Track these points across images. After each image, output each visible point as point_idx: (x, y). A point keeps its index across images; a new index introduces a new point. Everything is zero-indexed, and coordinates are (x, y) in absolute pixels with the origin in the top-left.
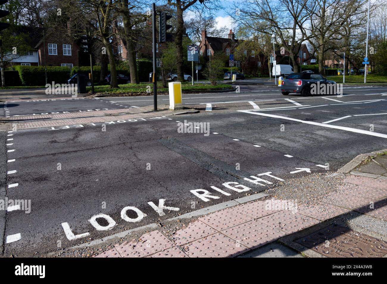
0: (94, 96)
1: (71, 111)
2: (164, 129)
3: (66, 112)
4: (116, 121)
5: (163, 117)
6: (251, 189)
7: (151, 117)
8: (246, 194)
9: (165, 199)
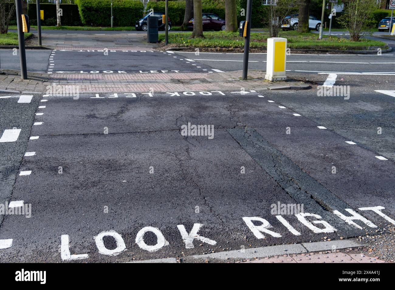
0: (167, 49)
1: (129, 71)
2: (244, 113)
3: (122, 72)
4: (182, 92)
5: (252, 91)
6: (336, 230)
7: (234, 91)
8: (325, 238)
9: (203, 225)
